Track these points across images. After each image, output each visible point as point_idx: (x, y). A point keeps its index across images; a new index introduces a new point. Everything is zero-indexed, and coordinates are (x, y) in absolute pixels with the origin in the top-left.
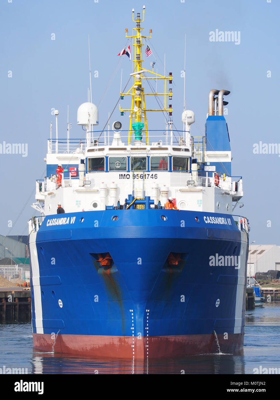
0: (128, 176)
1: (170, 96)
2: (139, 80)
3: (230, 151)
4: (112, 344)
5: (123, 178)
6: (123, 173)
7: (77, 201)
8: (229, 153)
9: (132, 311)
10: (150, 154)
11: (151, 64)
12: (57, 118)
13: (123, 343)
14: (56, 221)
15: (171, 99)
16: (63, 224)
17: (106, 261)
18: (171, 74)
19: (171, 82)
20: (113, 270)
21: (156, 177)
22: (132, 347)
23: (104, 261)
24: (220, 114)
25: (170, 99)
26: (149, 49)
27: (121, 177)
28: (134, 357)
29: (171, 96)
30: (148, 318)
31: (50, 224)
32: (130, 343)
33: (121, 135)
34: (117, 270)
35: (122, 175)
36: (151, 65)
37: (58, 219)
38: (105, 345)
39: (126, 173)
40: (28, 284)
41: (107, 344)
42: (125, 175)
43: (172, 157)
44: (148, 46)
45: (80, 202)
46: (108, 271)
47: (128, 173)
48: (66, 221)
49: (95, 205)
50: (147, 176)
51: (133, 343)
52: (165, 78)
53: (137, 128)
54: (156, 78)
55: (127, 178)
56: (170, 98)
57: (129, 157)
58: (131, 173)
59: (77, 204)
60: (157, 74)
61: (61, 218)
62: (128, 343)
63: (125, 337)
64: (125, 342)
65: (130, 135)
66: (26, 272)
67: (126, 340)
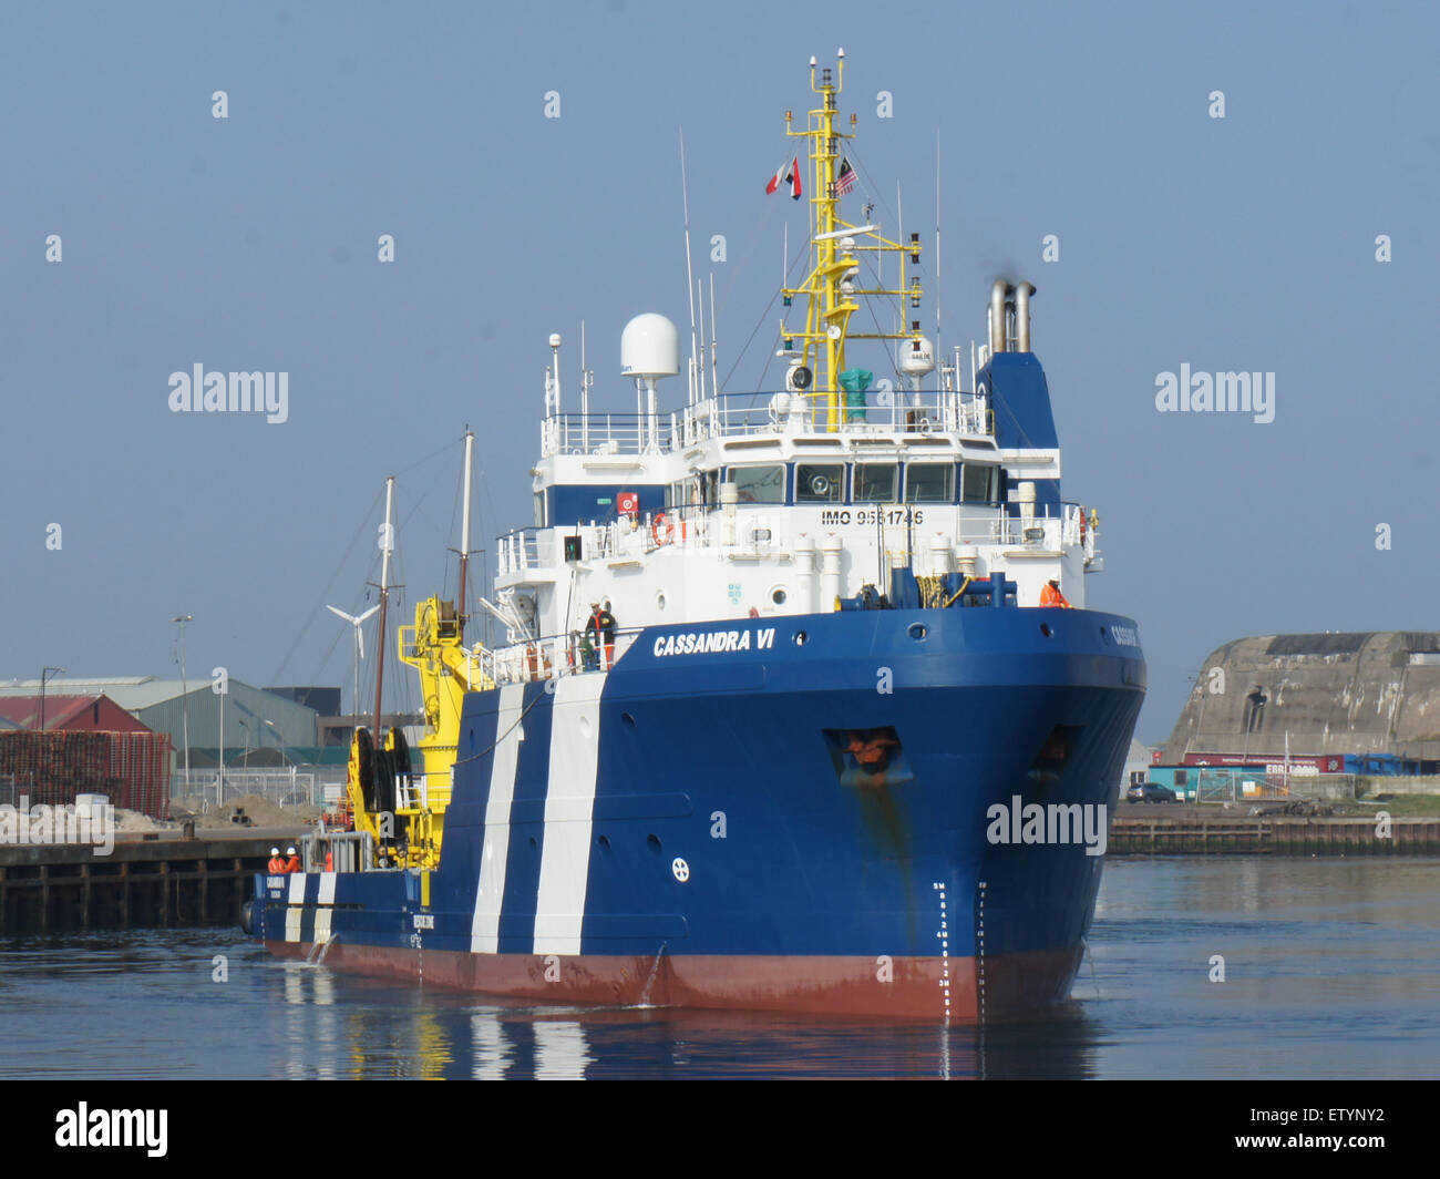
0: (845, 518)
1: (913, 299)
2: (850, 253)
3: (1057, 447)
4: (868, 978)
5: (832, 522)
6: (833, 509)
7: (731, 587)
8: (1054, 453)
9: (942, 886)
10: (908, 456)
11: (864, 209)
12: (556, 356)
13: (909, 977)
14: (695, 642)
15: (918, 306)
16: (727, 649)
17: (878, 750)
18: (915, 237)
19: (915, 259)
20: (897, 775)
21: (919, 520)
22: (941, 985)
23: (870, 751)
24: (1022, 349)
25: (914, 306)
26: (850, 169)
27: (826, 519)
28: (948, 1013)
29: (918, 299)
30: (982, 905)
31: (669, 650)
32: (932, 975)
33: (809, 402)
34: (910, 775)
35: (829, 514)
36: (864, 213)
37: (702, 636)
38: (845, 983)
39: (841, 509)
40: (333, 819)
41: (849, 978)
42: (836, 514)
43: (963, 466)
44: (845, 161)
45: (738, 588)
46: (878, 779)
47: (847, 509)
48: (737, 643)
49: (779, 597)
50: (895, 516)
51: (946, 975)
52: (900, 250)
53: (854, 384)
54: (879, 248)
55: (842, 522)
56: (916, 303)
57: (849, 465)
58: (854, 510)
59: (731, 595)
60: (880, 238)
61: (716, 634)
62: (926, 975)
63: (918, 958)
64: (915, 972)
65: (834, 406)
66: (326, 785)
67: (921, 967)
